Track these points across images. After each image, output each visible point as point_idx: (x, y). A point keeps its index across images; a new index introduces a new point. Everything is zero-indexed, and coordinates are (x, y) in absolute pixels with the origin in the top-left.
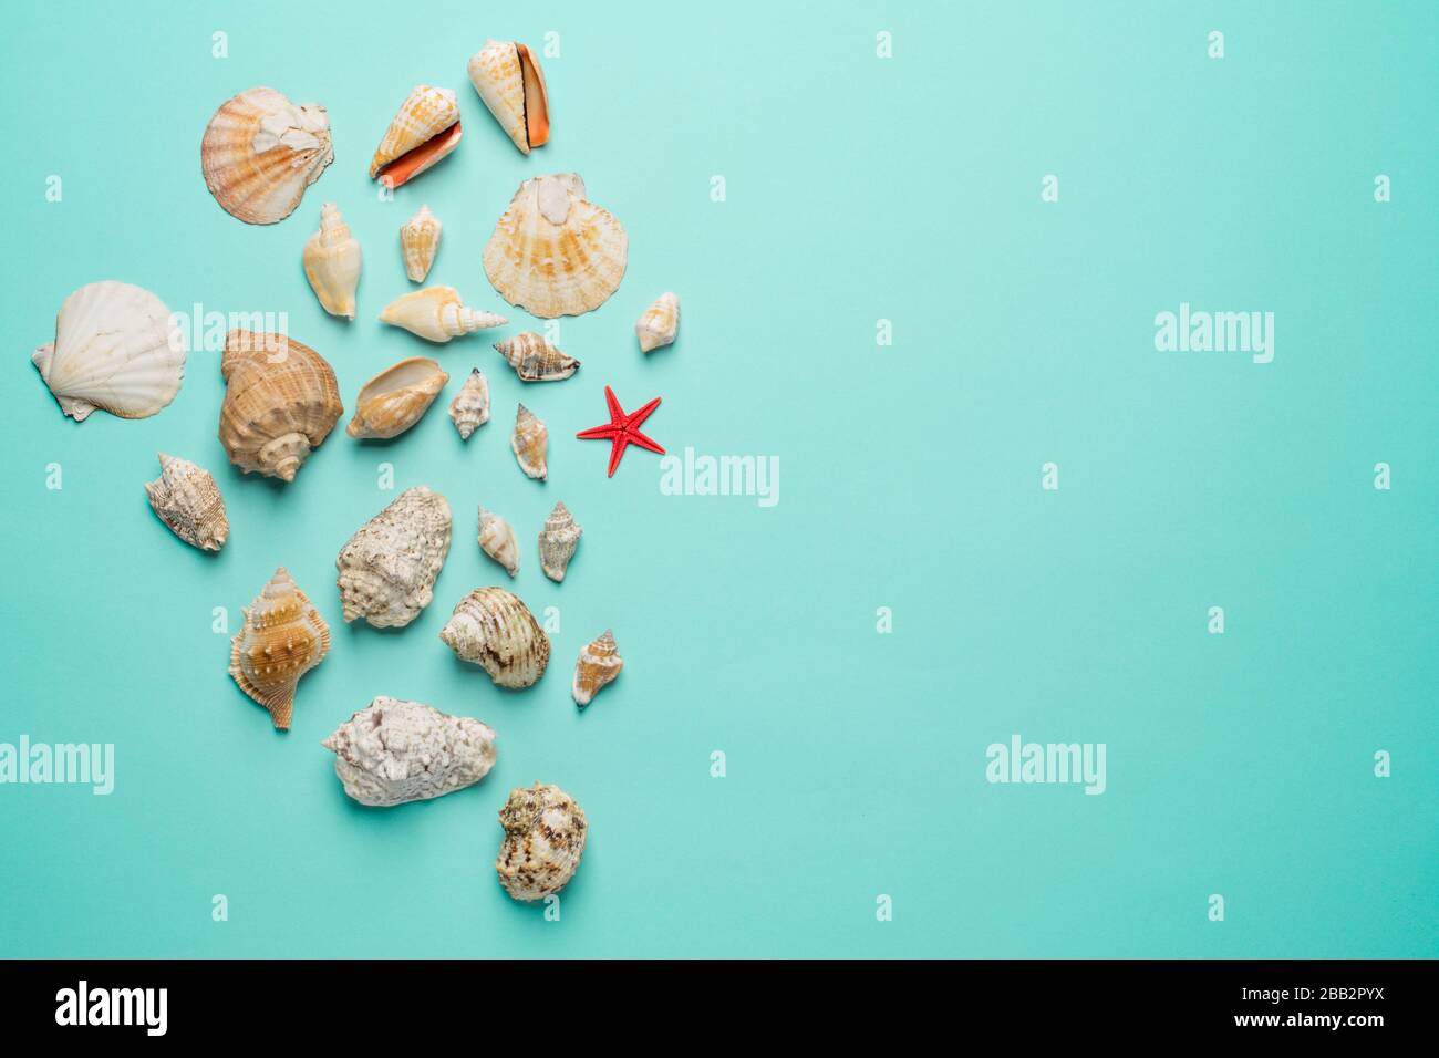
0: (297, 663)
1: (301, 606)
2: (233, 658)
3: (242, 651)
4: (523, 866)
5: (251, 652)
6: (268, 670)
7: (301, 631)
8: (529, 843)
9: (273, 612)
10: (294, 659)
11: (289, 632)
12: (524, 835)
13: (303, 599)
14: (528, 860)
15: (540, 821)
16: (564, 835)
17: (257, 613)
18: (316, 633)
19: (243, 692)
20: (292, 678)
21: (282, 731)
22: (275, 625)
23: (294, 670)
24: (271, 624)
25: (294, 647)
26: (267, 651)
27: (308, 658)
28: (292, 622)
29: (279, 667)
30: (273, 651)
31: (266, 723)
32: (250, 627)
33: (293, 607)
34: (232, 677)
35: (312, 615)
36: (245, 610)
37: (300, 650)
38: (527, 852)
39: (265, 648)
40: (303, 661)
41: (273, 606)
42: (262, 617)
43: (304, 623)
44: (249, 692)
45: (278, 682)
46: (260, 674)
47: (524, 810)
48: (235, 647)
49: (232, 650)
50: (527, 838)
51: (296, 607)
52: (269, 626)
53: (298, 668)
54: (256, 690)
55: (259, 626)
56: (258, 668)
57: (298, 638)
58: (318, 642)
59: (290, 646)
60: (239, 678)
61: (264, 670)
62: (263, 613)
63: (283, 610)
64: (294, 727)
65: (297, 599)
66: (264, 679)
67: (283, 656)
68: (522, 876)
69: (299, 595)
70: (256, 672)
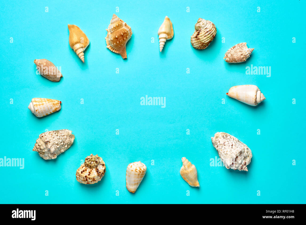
0: (125, 39)
1: (122, 23)
2: (107, 43)
3: (109, 40)
4: (87, 176)
5: (112, 39)
6: (118, 42)
7: (124, 30)
8: (91, 171)
9: (115, 26)
10: (124, 38)
11: (120, 31)
12: (91, 168)
13: (122, 21)
14: (89, 175)
15: (97, 167)
16: (101, 173)
17: (111, 28)
18: (128, 30)
19: (112, 52)
20: (125, 43)
21: (125, 59)
22: (116, 30)
23: (125, 41)
24: (115, 30)
25: (123, 34)
26: (117, 37)
27: (128, 37)
28: (121, 28)
29: (121, 41)
30: (118, 37)
31: (120, 59)
32: (110, 33)
33: (120, 24)
34: (108, 49)
35: (126, 25)
36: (107, 29)
37: (125, 35)
38: (90, 173)
39: (115, 37)
40: (126, 38)
41: (114, 25)
42: (112, 29)
43: (124, 27)
44: (114, 51)
45: (121, 45)
46: (116, 44)
47: (94, 162)
48: (107, 40)
49: (106, 41)
50: (91, 169)
51: (121, 24)
52: (115, 31)
53: (126, 40)
54: (115, 50)
55: (112, 32)
56: (115, 43)
57: (124, 32)
58: (129, 32)
59: (122, 34)
60: (110, 48)
61: (117, 43)
62: (112, 28)
63: (118, 25)
64: (129, 57)
65: (120, 21)
66: (117, 45)
67: (121, 37)
68: (85, 178)
69: (120, 20)
70: (115, 44)
